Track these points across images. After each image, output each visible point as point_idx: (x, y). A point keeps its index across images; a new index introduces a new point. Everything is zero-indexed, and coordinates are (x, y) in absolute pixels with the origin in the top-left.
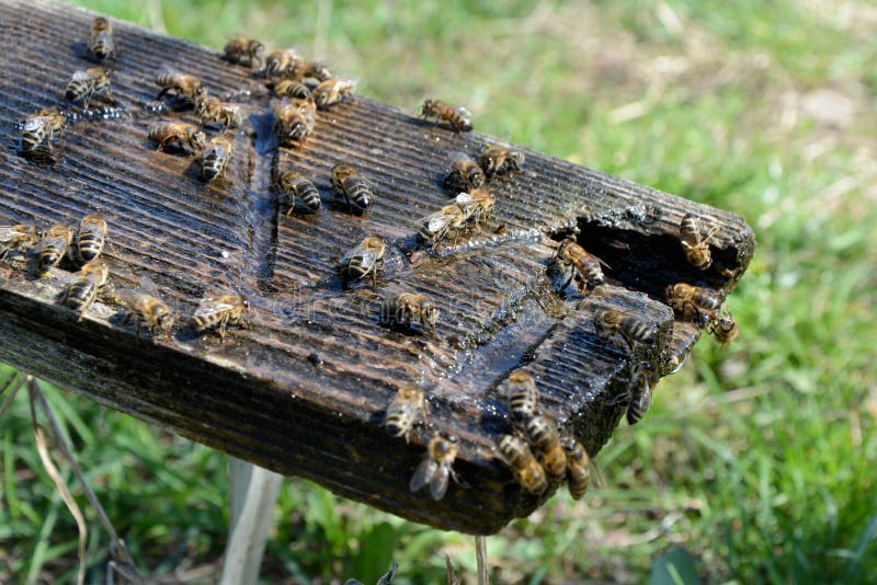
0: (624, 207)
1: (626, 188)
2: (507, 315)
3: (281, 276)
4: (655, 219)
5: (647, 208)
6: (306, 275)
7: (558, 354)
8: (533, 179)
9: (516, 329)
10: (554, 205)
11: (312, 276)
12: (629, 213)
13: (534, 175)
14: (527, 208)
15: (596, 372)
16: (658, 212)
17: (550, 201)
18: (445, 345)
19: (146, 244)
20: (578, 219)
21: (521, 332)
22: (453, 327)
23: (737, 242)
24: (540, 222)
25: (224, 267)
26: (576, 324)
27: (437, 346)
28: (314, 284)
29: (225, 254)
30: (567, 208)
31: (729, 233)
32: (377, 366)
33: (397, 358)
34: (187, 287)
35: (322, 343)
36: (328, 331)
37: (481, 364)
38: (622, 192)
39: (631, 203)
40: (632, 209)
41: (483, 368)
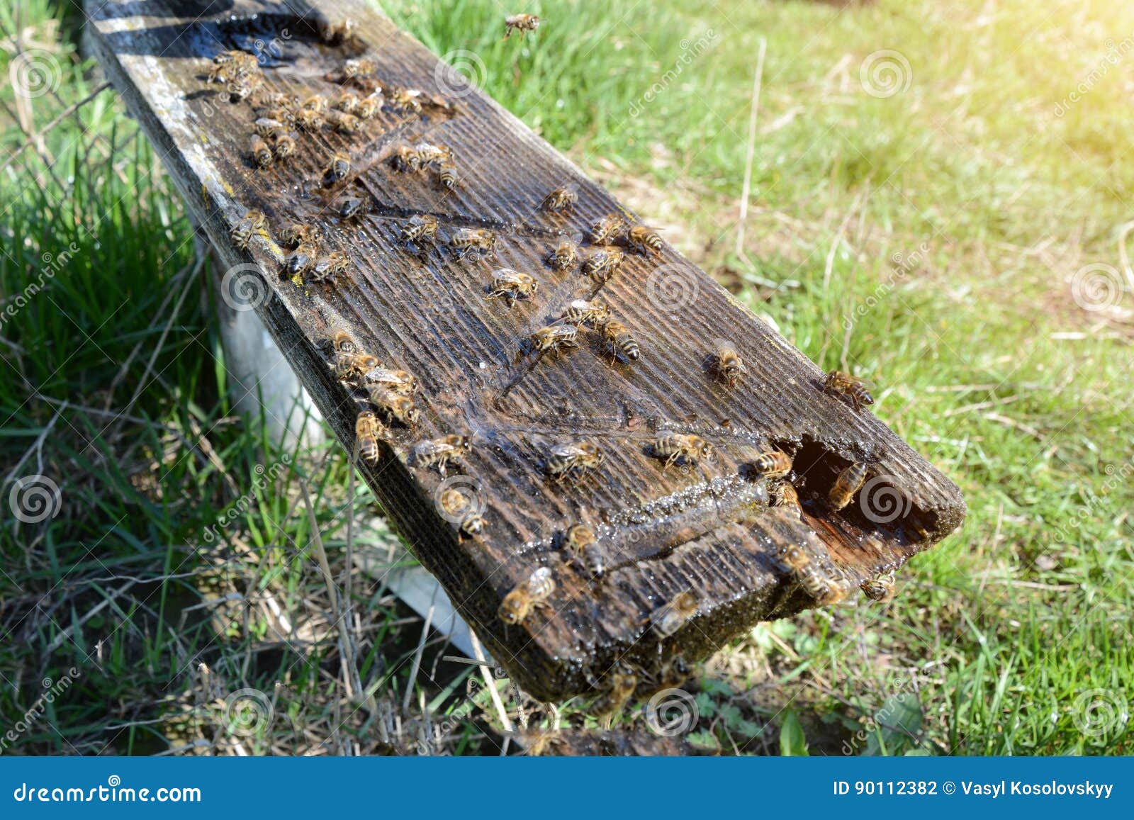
0: (853, 439)
1: (869, 422)
2: (676, 505)
3: (511, 399)
4: (877, 460)
5: (876, 448)
6: (531, 406)
7: (688, 562)
8: (789, 385)
9: (678, 520)
10: (791, 415)
11: (536, 408)
12: (856, 446)
13: (793, 382)
14: (765, 410)
15: (710, 593)
16: (883, 455)
17: (791, 410)
18: (596, 513)
19: (431, 336)
20: (804, 435)
21: (683, 524)
22: (614, 498)
23: (940, 509)
24: (767, 428)
25: (473, 375)
26: (726, 539)
27: (589, 511)
28: (533, 416)
29: (483, 365)
30: (801, 423)
31: (936, 498)
32: (522, 511)
33: (543, 510)
34: (432, 383)
35: (494, 472)
36: (508, 461)
37: (623, 541)
38: (862, 425)
39: (864, 437)
40: (861, 443)
41: (622, 546)
